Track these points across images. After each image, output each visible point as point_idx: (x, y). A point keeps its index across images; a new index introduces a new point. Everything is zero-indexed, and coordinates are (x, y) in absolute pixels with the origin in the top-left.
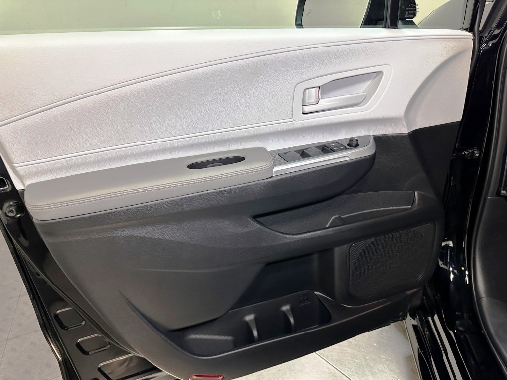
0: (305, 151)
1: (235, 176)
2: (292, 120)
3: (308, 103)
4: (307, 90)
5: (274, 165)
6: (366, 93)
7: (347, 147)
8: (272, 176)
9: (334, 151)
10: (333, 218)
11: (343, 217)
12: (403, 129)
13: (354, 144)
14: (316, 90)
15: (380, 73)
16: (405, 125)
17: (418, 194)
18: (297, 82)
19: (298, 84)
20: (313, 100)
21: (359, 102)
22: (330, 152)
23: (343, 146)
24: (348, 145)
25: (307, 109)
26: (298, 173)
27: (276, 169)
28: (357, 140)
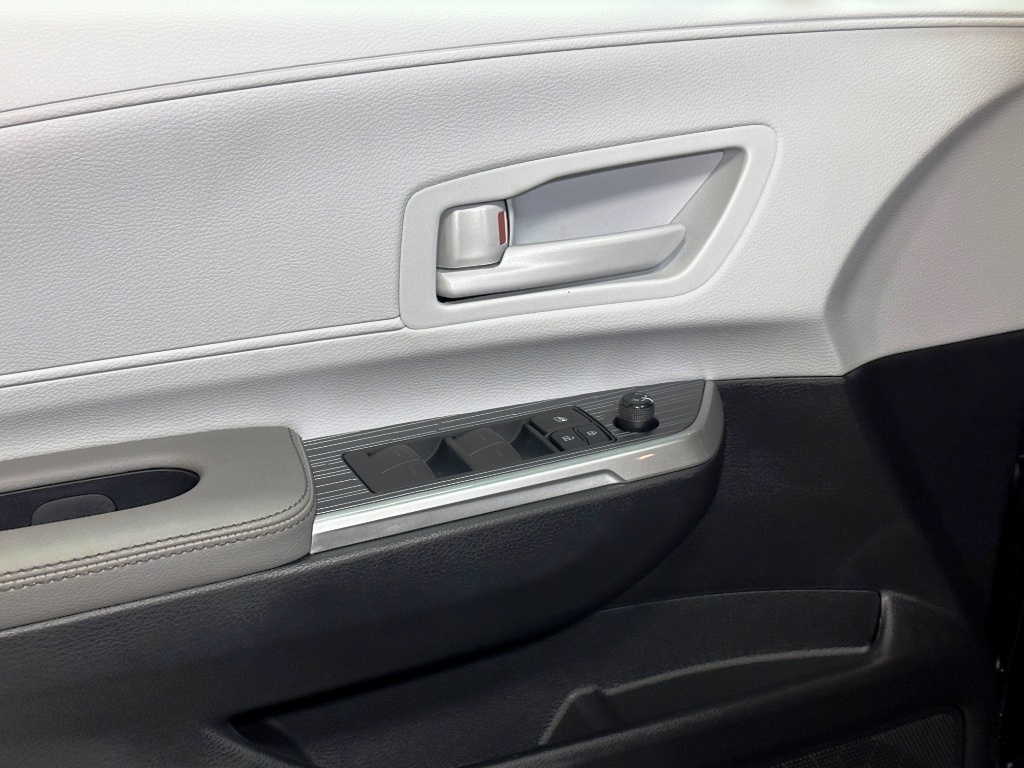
0: (451, 442)
1: (144, 560)
2: (396, 322)
3: (461, 261)
4: (457, 213)
5: (319, 508)
6: (679, 227)
7: (614, 431)
8: (309, 554)
9: (561, 449)
10: (572, 696)
11: (610, 692)
12: (828, 362)
13: (638, 421)
14: (488, 212)
15: (733, 153)
16: (832, 348)
17: (894, 600)
18: (414, 185)
19: (417, 190)
20: (478, 252)
21: (658, 259)
22: (550, 452)
23: (600, 426)
24: (618, 423)
25: (456, 283)
26: (416, 540)
27: (323, 525)
28: (649, 405)
